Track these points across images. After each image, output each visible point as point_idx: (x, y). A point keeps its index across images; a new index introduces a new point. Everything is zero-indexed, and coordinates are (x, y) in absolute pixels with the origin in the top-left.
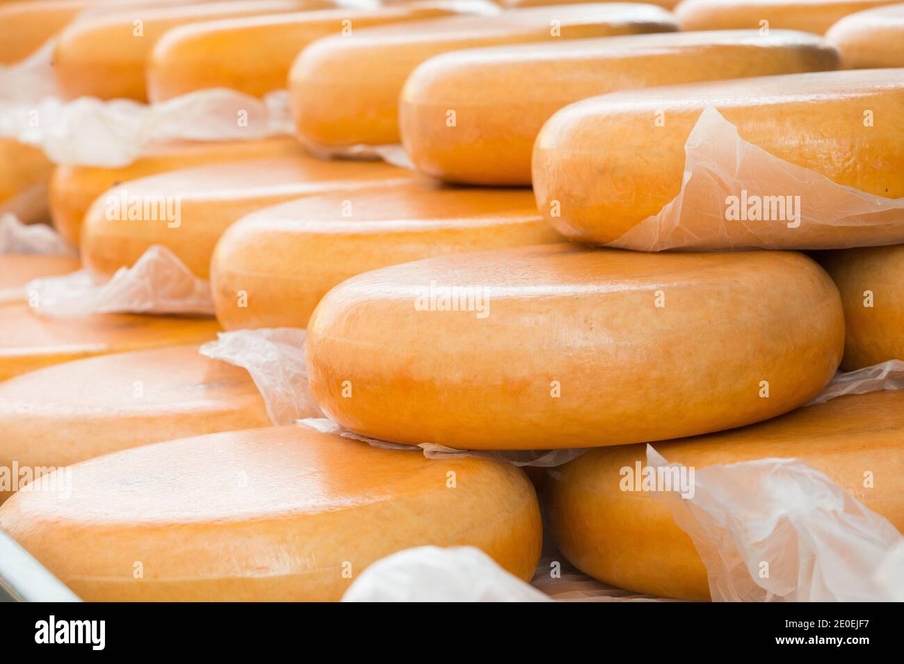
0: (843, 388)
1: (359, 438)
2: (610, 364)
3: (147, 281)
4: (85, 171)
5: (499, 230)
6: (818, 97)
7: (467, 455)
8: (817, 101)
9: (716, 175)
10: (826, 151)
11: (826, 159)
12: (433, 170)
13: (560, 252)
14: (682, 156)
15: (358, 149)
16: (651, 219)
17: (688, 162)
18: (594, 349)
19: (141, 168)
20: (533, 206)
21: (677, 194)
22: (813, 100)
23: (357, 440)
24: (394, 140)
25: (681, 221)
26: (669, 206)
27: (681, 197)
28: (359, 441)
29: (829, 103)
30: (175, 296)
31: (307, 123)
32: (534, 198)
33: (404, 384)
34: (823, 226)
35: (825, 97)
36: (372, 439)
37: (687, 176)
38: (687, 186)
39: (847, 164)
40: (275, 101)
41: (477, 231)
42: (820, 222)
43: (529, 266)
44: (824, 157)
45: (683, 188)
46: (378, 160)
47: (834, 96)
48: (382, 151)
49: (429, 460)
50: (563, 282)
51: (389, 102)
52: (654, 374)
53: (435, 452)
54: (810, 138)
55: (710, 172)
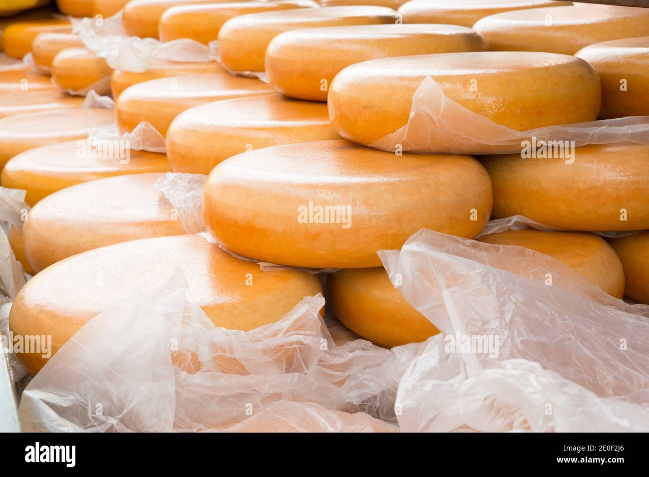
0: (490, 230)
1: (227, 251)
2: (366, 226)
3: (140, 138)
4: (127, 73)
5: (310, 128)
6: (485, 71)
7: (284, 269)
8: (485, 74)
9: (429, 114)
10: (489, 103)
11: (489, 107)
12: (280, 90)
13: (340, 148)
14: (410, 103)
15: (247, 73)
16: (391, 135)
17: (413, 106)
18: (357, 217)
19: (149, 75)
20: (326, 115)
21: (406, 123)
22: (483, 73)
23: (226, 252)
24: (263, 70)
25: (407, 138)
26: (401, 129)
27: (407, 127)
28: (228, 253)
29: (492, 75)
30: (153, 145)
31: (226, 58)
32: (327, 111)
33: (251, 229)
34: (486, 145)
35: (489, 71)
36: (235, 253)
37: (412, 114)
38: (412, 119)
39: (500, 110)
40: (212, 45)
41: (298, 129)
42: (485, 143)
43: (324, 158)
44: (488, 106)
45: (409, 121)
46: (257, 78)
47: (494, 71)
48: (258, 74)
49: (262, 272)
50: (342, 174)
51: (261, 50)
52: (391, 232)
53: (266, 266)
54: (481, 95)
55: (426, 113)
